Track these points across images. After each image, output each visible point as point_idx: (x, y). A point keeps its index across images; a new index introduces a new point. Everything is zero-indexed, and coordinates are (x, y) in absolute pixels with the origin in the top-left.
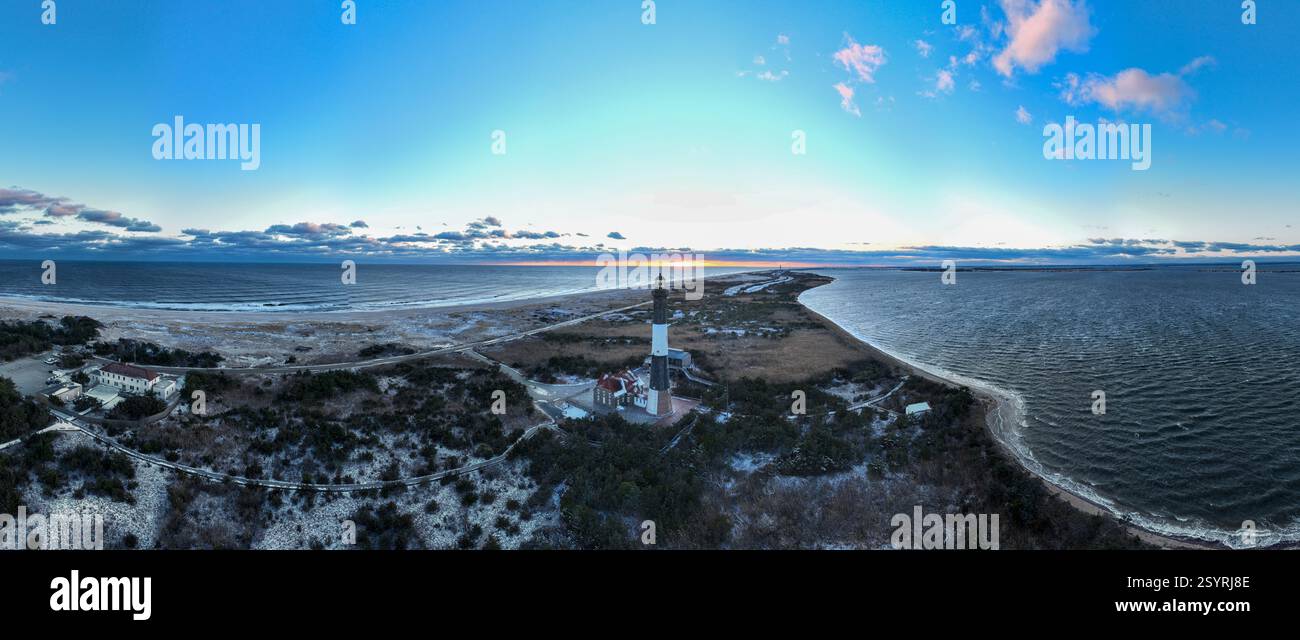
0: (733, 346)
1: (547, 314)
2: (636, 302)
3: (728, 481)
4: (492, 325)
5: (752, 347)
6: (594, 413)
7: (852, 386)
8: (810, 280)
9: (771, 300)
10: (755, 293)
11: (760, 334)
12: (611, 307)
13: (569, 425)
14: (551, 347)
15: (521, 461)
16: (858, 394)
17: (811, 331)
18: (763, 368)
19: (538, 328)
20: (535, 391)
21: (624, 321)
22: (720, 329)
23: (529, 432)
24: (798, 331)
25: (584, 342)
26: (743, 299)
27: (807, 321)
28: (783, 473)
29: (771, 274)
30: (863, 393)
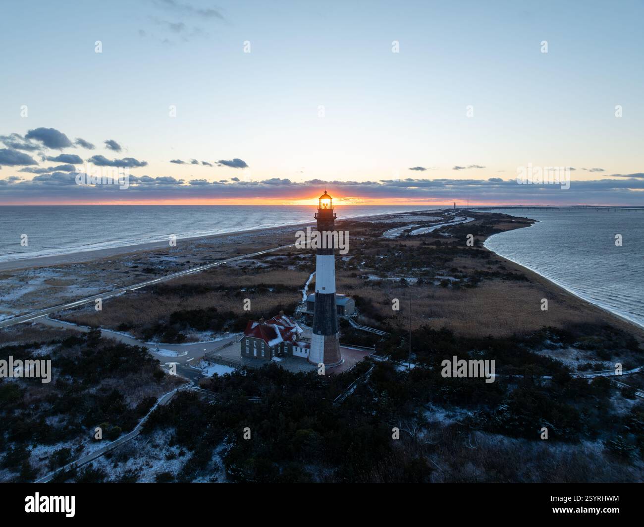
0: (404, 294)
1: (152, 264)
2: (270, 245)
3: (420, 430)
4: (73, 282)
5: (429, 297)
6: (244, 368)
7: (574, 352)
8: (499, 222)
9: (446, 244)
10: (424, 235)
11: (437, 283)
12: (239, 252)
13: (216, 383)
14: (167, 301)
15: (161, 432)
16: (584, 362)
17: (508, 283)
18: (446, 320)
19: (144, 281)
20: (159, 353)
21: (259, 268)
22: (384, 276)
23: (164, 399)
24: (487, 282)
25: (214, 293)
26: (409, 243)
27: (501, 271)
28: (487, 430)
29: (443, 214)
30: (593, 363)
